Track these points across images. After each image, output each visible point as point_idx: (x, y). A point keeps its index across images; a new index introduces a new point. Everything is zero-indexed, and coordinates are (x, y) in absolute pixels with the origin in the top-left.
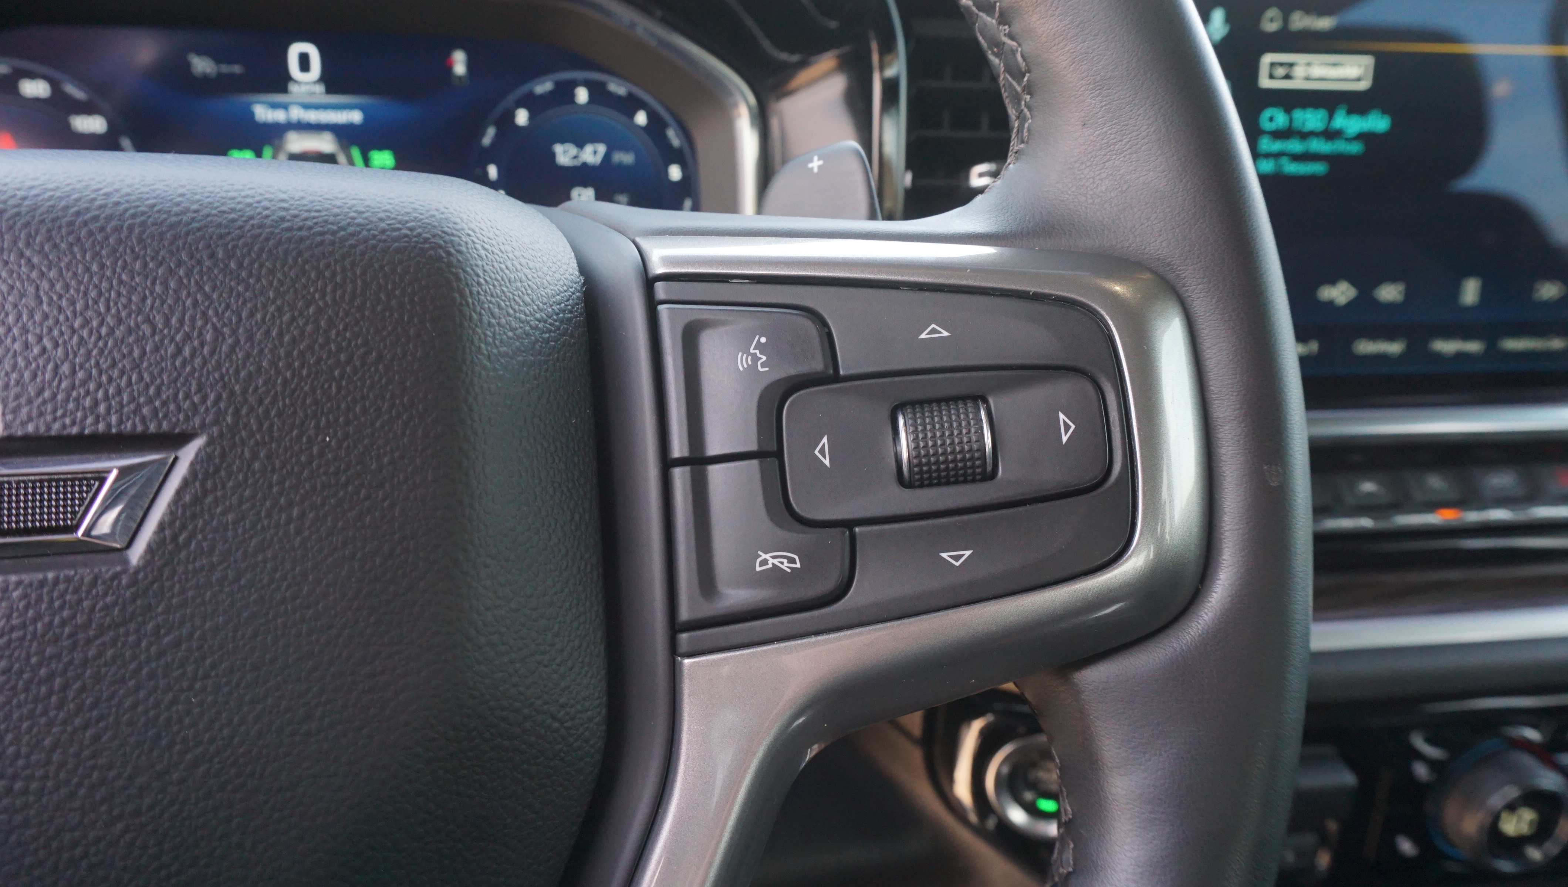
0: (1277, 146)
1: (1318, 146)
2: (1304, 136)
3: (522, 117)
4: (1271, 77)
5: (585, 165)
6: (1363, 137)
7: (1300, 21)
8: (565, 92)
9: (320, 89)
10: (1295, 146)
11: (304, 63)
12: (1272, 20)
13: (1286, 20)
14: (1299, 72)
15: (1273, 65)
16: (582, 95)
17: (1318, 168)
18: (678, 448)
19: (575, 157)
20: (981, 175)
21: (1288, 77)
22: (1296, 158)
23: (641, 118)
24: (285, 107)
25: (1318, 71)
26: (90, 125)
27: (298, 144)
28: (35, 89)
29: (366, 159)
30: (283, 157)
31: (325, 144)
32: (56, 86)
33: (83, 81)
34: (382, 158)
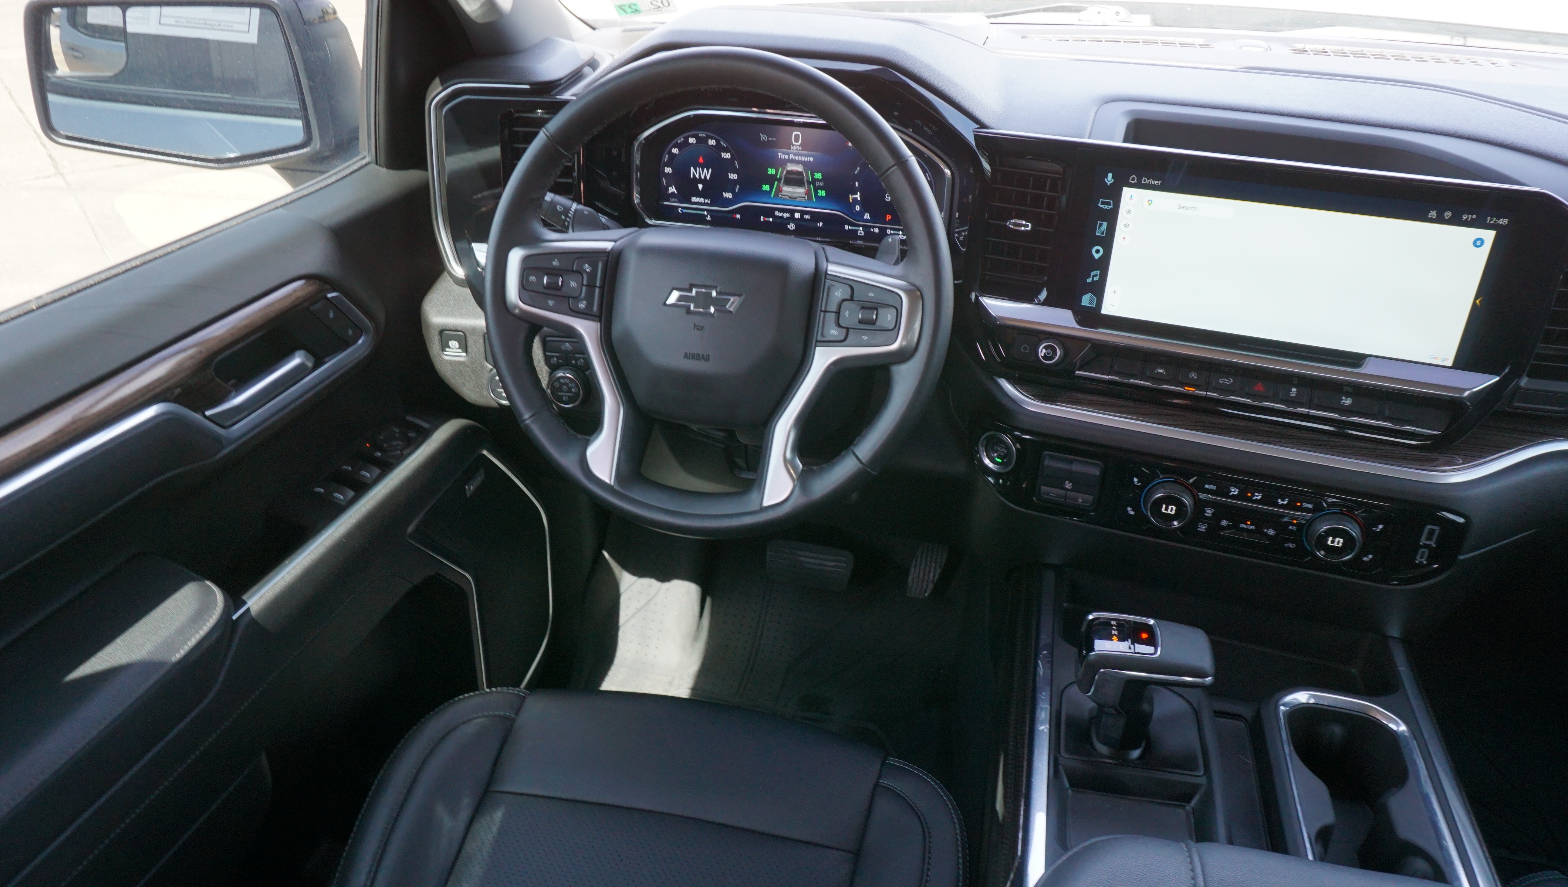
9: (801, 148)
11: (797, 140)
13: (1139, 179)
20: (1011, 224)
24: (788, 154)
26: (726, 155)
27: (790, 167)
28: (712, 142)
29: (813, 175)
30: (785, 172)
31: (799, 168)
32: (718, 142)
33: (726, 141)
34: (818, 176)
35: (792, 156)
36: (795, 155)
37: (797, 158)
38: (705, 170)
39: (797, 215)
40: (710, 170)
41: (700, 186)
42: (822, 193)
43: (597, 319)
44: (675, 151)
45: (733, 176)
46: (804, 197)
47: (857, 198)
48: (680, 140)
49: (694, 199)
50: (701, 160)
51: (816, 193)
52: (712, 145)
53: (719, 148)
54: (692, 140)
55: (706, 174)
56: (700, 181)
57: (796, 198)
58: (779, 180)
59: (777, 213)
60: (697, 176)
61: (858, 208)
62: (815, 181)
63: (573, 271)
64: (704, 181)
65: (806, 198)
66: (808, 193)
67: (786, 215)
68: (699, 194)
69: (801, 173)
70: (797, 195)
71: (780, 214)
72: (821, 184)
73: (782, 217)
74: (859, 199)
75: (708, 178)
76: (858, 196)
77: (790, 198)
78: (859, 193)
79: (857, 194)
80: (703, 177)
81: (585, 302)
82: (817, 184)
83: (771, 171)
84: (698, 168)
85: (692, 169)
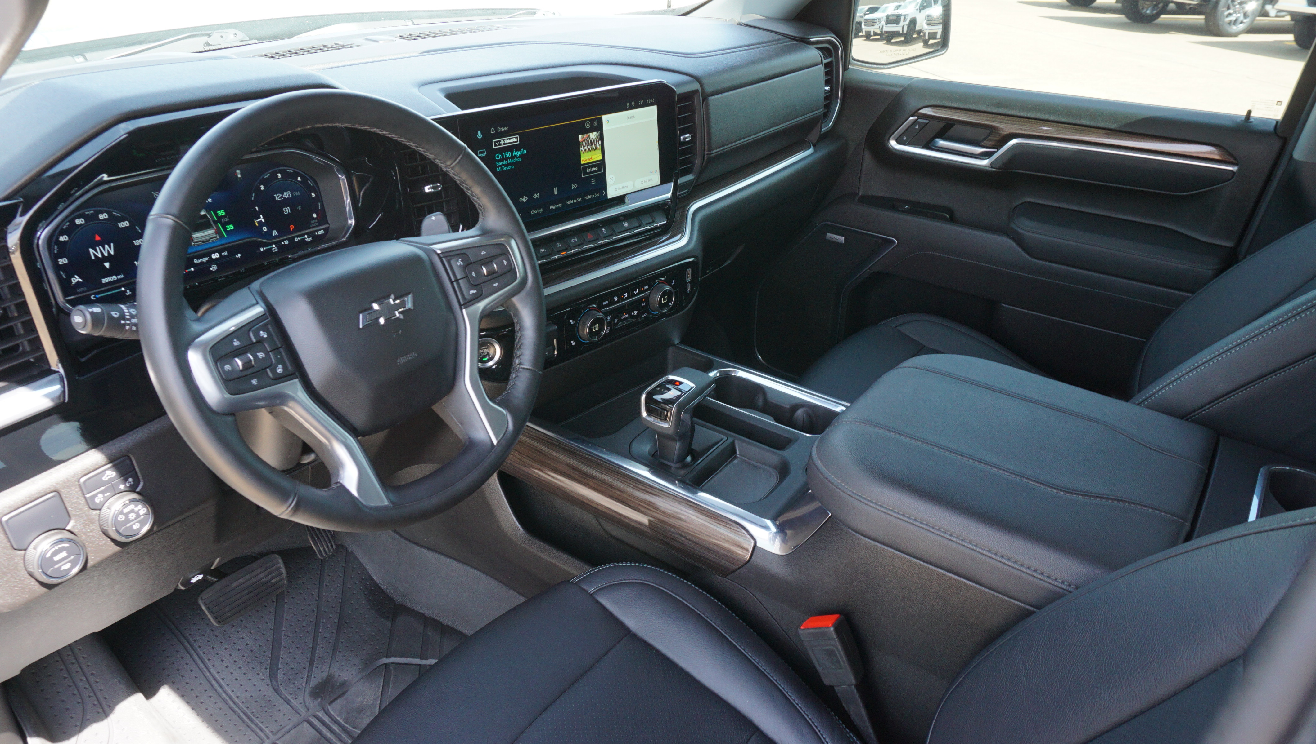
0: (500, 164)
1: (510, 161)
2: (507, 159)
3: (262, 188)
4: (496, 145)
5: (284, 198)
6: (520, 156)
7: (500, 129)
8: (274, 176)
10: (505, 162)
12: (493, 131)
13: (496, 130)
14: (502, 143)
15: (495, 142)
16: (279, 175)
17: (512, 167)
18: (453, 279)
19: (282, 197)
20: (429, 189)
21: (500, 144)
22: (506, 165)
23: (299, 179)
25: (506, 141)
26: (126, 224)
28: (103, 216)
29: (216, 214)
32: (110, 214)
33: (119, 210)
34: (221, 213)
38: (106, 246)
39: (215, 256)
40: (112, 245)
41: (107, 265)
42: (230, 227)
43: (295, 376)
44: (64, 239)
45: (139, 242)
46: (216, 237)
47: (261, 221)
48: (66, 226)
49: (105, 280)
50: (98, 238)
51: (225, 229)
52: (105, 219)
53: (113, 220)
54: (80, 222)
55: (110, 250)
56: (105, 259)
57: (209, 241)
59: (196, 261)
60: (100, 256)
61: (265, 229)
62: (219, 218)
63: (254, 343)
64: (109, 258)
65: (218, 237)
66: (218, 232)
67: (205, 260)
68: (108, 273)
70: (208, 238)
71: (199, 261)
72: (227, 219)
73: (202, 263)
74: (263, 221)
75: (112, 253)
76: (262, 219)
77: (203, 242)
78: (261, 216)
79: (260, 218)
80: (106, 254)
81: (280, 366)
82: (223, 220)
84: (97, 248)
85: (91, 250)
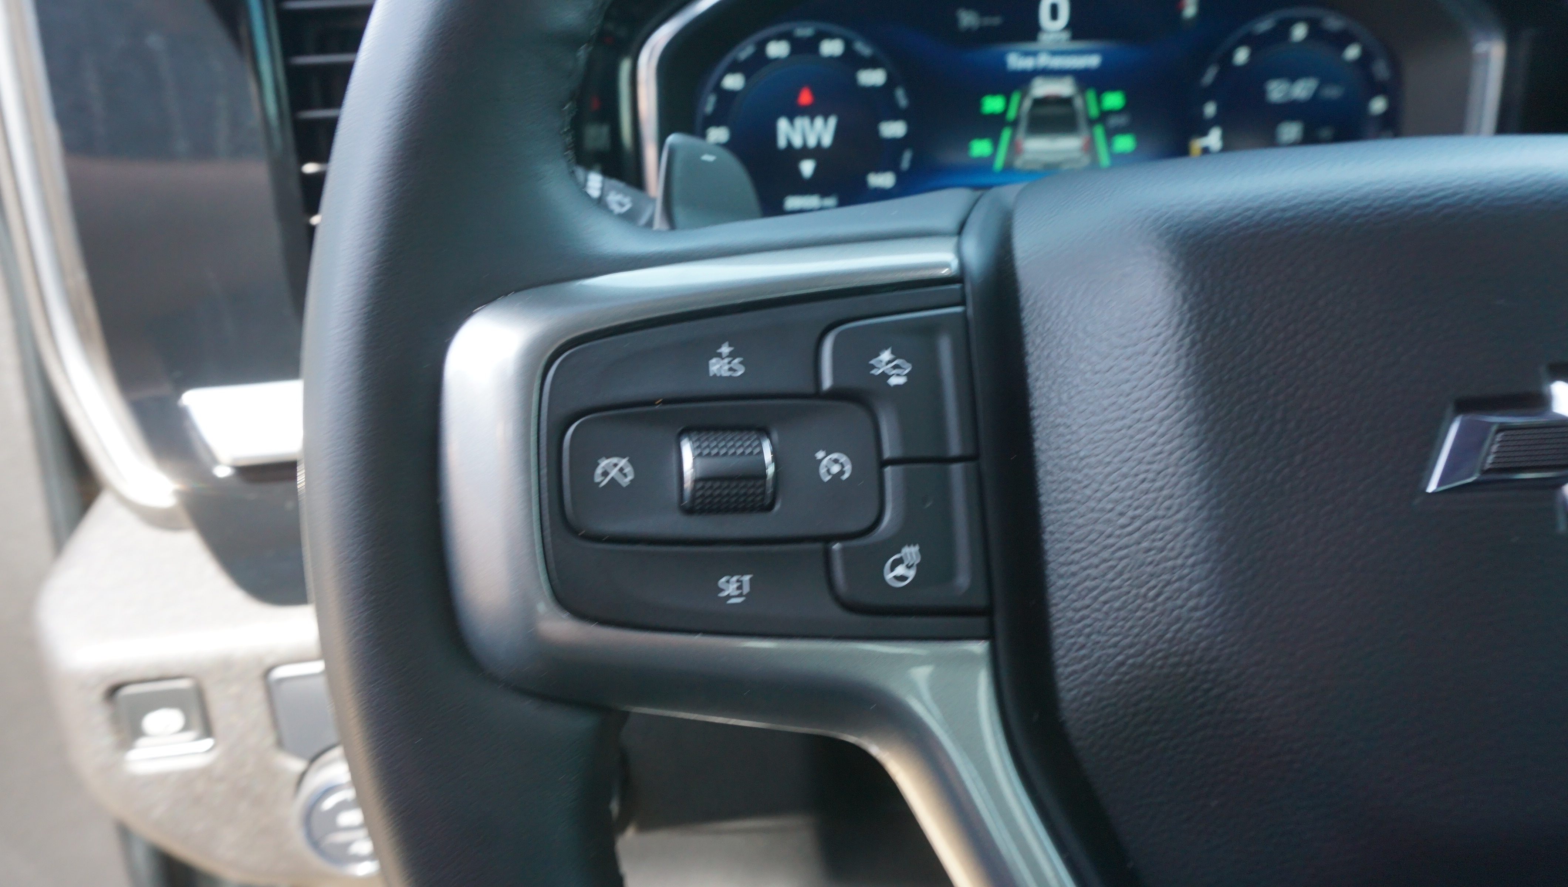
3: (1242, 56)
5: (1296, 99)
8: (1285, 29)
9: (1065, 36)
16: (1302, 32)
19: (1287, 93)
23: (1355, 52)
24: (1034, 54)
26: (873, 77)
27: (1042, 88)
28: (832, 48)
29: (1099, 101)
30: (1027, 104)
31: (1064, 88)
32: (848, 45)
33: (870, 39)
34: (1114, 100)
35: (1044, 61)
36: (1054, 53)
37: (1058, 62)
38: (819, 122)
40: (832, 121)
41: (807, 167)
42: (1124, 143)
43: (980, 622)
44: (733, 82)
45: (894, 129)
46: (1080, 160)
47: (1211, 145)
48: (745, 52)
49: (792, 202)
50: (805, 98)
51: (1109, 144)
52: (833, 56)
53: (851, 61)
54: (777, 49)
55: (822, 132)
56: (805, 152)
57: (1060, 165)
58: (1015, 124)
60: (798, 142)
62: (1105, 113)
63: (818, 394)
64: (817, 152)
65: (1085, 162)
66: (1090, 147)
68: (805, 187)
69: (1065, 102)
70: (1061, 158)
72: (1121, 120)
75: (826, 141)
76: (1214, 140)
77: (1044, 166)
78: (1215, 133)
79: (1210, 136)
80: (812, 142)
81: (911, 553)
82: (1114, 121)
83: (993, 104)
84: (798, 121)
85: (783, 123)
